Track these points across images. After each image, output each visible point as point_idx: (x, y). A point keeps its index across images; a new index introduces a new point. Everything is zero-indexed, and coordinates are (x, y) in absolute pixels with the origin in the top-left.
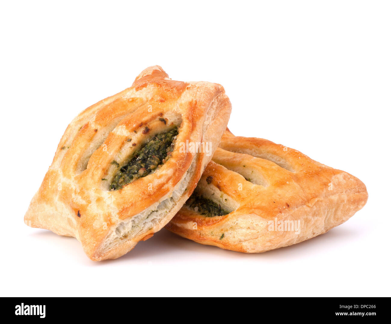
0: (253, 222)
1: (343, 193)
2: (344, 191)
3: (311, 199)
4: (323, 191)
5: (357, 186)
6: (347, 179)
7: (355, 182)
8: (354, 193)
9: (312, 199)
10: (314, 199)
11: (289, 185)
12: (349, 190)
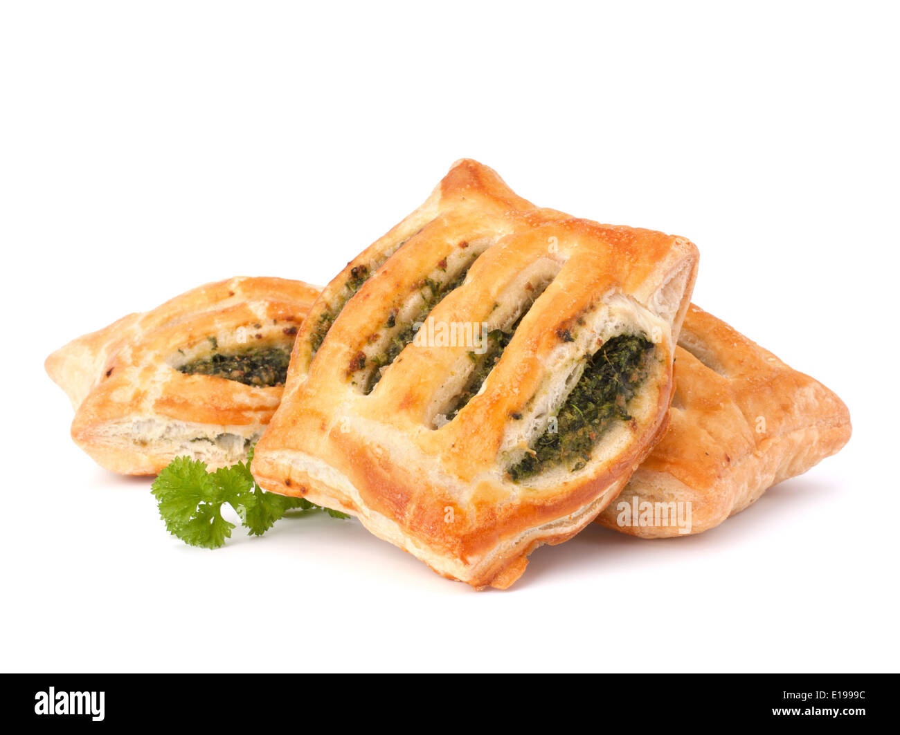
0: (663, 488)
1: (811, 428)
2: (814, 423)
3: (763, 439)
4: (781, 424)
5: (836, 414)
6: (821, 398)
7: (834, 404)
8: (831, 428)
9: (763, 442)
10: (766, 441)
11: (725, 410)
12: (824, 420)
